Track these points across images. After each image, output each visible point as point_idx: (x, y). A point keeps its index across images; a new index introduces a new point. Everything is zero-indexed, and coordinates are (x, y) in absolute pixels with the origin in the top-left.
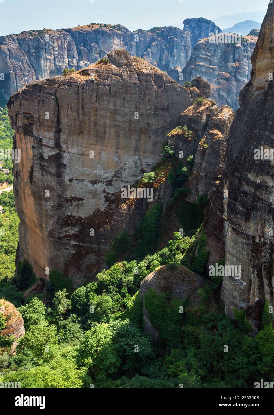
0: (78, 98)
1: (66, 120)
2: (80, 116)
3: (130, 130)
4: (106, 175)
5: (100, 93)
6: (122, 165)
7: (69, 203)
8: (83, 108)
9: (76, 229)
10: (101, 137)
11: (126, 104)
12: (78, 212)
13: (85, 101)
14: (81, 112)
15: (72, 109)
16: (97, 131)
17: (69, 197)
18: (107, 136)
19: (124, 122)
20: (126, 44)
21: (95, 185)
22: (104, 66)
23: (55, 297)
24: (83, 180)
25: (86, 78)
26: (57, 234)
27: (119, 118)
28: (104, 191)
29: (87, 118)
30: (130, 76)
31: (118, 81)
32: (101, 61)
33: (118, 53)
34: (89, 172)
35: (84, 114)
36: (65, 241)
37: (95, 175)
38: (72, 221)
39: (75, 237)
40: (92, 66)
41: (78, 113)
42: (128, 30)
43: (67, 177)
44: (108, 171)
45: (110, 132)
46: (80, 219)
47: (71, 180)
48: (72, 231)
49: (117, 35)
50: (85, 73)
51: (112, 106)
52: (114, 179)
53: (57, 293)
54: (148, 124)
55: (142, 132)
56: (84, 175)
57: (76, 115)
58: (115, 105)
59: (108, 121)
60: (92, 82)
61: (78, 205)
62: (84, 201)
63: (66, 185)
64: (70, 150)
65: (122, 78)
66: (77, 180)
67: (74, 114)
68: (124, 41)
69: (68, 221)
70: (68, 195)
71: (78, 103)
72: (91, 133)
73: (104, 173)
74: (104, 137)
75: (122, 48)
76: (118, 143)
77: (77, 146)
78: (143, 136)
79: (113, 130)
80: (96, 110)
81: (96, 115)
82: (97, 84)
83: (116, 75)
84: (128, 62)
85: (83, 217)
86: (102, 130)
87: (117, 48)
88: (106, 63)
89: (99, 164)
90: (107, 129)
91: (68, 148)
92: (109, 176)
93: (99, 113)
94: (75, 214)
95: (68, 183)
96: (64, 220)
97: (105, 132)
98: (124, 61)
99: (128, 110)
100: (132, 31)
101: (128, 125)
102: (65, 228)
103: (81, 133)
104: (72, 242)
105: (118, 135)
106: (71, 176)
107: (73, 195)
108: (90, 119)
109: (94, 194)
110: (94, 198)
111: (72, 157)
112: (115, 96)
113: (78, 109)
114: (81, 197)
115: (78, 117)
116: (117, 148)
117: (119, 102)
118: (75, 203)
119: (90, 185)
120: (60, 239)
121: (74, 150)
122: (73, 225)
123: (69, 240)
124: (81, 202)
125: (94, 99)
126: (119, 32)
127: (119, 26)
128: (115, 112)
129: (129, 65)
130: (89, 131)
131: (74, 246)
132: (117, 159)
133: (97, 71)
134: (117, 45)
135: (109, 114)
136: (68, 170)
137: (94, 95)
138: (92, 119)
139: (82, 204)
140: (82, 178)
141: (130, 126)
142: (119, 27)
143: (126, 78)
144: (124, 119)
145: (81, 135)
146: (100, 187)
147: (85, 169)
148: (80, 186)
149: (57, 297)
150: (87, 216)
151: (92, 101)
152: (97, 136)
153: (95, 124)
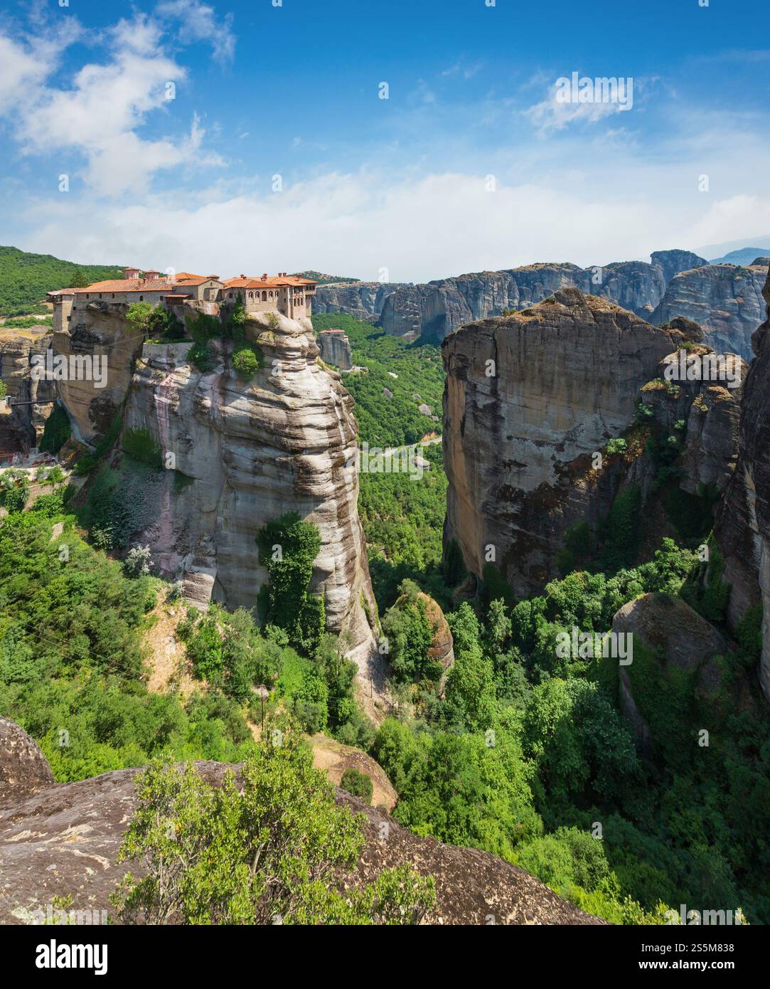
0: (519, 341)
1: (505, 364)
2: (522, 360)
3: (586, 379)
4: (555, 435)
5: (546, 335)
6: (577, 424)
7: (507, 468)
8: (525, 352)
9: (516, 507)
10: (547, 386)
11: (580, 348)
12: (519, 483)
13: (528, 344)
14: (522, 356)
15: (512, 351)
16: (543, 379)
17: (507, 460)
18: (555, 386)
19: (578, 369)
20: (577, 282)
21: (541, 448)
22: (551, 306)
23: (490, 609)
24: (525, 440)
25: (530, 319)
26: (493, 510)
27: (571, 365)
28: (553, 458)
29: (529, 363)
30: (584, 317)
31: (568, 322)
32: (547, 301)
33: (567, 291)
34: (532, 430)
35: (526, 358)
36: (502, 522)
37: (539, 433)
38: (511, 493)
39: (514, 518)
40: (536, 306)
41: (519, 357)
42: (578, 268)
43: (505, 434)
44: (558, 431)
45: (559, 381)
46: (521, 492)
47: (509, 438)
48: (512, 509)
49: (566, 273)
50: (527, 313)
51: (561, 350)
52: (567, 442)
53: (492, 603)
54: (612, 373)
55: (603, 384)
56: (526, 433)
57: (517, 360)
58: (565, 349)
59: (557, 367)
60: (536, 322)
61: (518, 473)
62: (527, 468)
63: (504, 443)
64: (509, 400)
65: (573, 319)
66: (518, 438)
67: (515, 357)
68: (574, 279)
69: (505, 493)
70: (507, 457)
71: (519, 346)
72: (535, 380)
73: (553, 433)
74: (552, 387)
75: (572, 286)
76: (570, 395)
77: (518, 395)
78: (604, 388)
79: (563, 380)
80: (542, 354)
81: (541, 360)
82: (542, 325)
83: (566, 315)
84: (581, 300)
85: (526, 490)
86: (549, 377)
87: (566, 286)
88: (553, 303)
89: (546, 420)
90: (556, 378)
91: (506, 397)
92: (559, 437)
93: (545, 358)
94: (515, 485)
95: (507, 441)
96: (500, 490)
97: (552, 381)
98: (575, 300)
99: (582, 356)
100: (584, 269)
101: (583, 373)
102: (502, 503)
103: (522, 379)
104: (512, 525)
105: (570, 386)
106: (510, 433)
107: (513, 459)
108: (533, 364)
109: (540, 460)
110: (540, 465)
111: (511, 408)
112: (565, 338)
113: (520, 353)
114: (523, 462)
115: (519, 362)
116: (570, 401)
117: (570, 346)
118: (515, 469)
119: (534, 447)
120: (496, 517)
121: (514, 400)
122: (514, 501)
123: (508, 521)
124: (522, 469)
125: (538, 342)
126: (567, 270)
127: (567, 264)
128: (565, 358)
129: (581, 304)
130: (533, 378)
131: (514, 531)
132: (569, 416)
133: (542, 311)
134: (565, 283)
135: (557, 360)
136: (506, 424)
137: (539, 337)
138: (536, 364)
139: (524, 472)
140: (523, 436)
141: (586, 375)
142: (568, 266)
143: (579, 318)
144: (578, 366)
145: (522, 383)
146: (547, 451)
147: (527, 425)
148: (521, 447)
149: (492, 610)
150: (531, 490)
151: (536, 344)
152: (543, 385)
153: (540, 371)
